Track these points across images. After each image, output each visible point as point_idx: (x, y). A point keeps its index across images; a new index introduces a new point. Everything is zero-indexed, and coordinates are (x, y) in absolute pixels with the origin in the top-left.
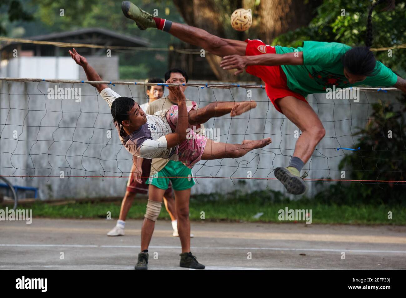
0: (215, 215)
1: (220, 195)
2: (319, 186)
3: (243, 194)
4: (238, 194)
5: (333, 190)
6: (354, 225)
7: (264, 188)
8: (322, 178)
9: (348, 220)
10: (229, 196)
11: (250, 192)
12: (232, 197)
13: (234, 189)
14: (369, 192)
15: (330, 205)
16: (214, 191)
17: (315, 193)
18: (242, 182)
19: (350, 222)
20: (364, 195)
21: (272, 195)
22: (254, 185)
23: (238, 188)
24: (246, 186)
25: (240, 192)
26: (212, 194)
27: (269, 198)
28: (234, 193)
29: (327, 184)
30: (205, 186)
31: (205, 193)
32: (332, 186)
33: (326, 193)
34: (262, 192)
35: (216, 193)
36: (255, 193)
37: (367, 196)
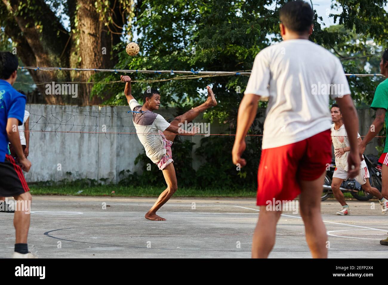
0: (50, 192)
1: (54, 182)
2: (121, 176)
3: (70, 181)
4: (66, 181)
5: (131, 178)
6: (144, 197)
7: (84, 178)
8: (124, 170)
9: (140, 194)
10: (60, 183)
11: (74, 180)
12: (62, 183)
13: (63, 178)
14: (155, 179)
15: (128, 187)
16: (50, 180)
17: (119, 180)
18: (69, 173)
19: (142, 195)
20: (152, 181)
21: (89, 182)
22: (77, 176)
23: (66, 177)
24: (72, 176)
25: (68, 180)
26: (48, 182)
27: (87, 184)
28: (63, 181)
29: (127, 174)
30: (43, 176)
31: (43, 181)
32: (130, 175)
33: (126, 180)
34: (82, 180)
35: (51, 181)
36: (78, 180)
37: (154, 181)
